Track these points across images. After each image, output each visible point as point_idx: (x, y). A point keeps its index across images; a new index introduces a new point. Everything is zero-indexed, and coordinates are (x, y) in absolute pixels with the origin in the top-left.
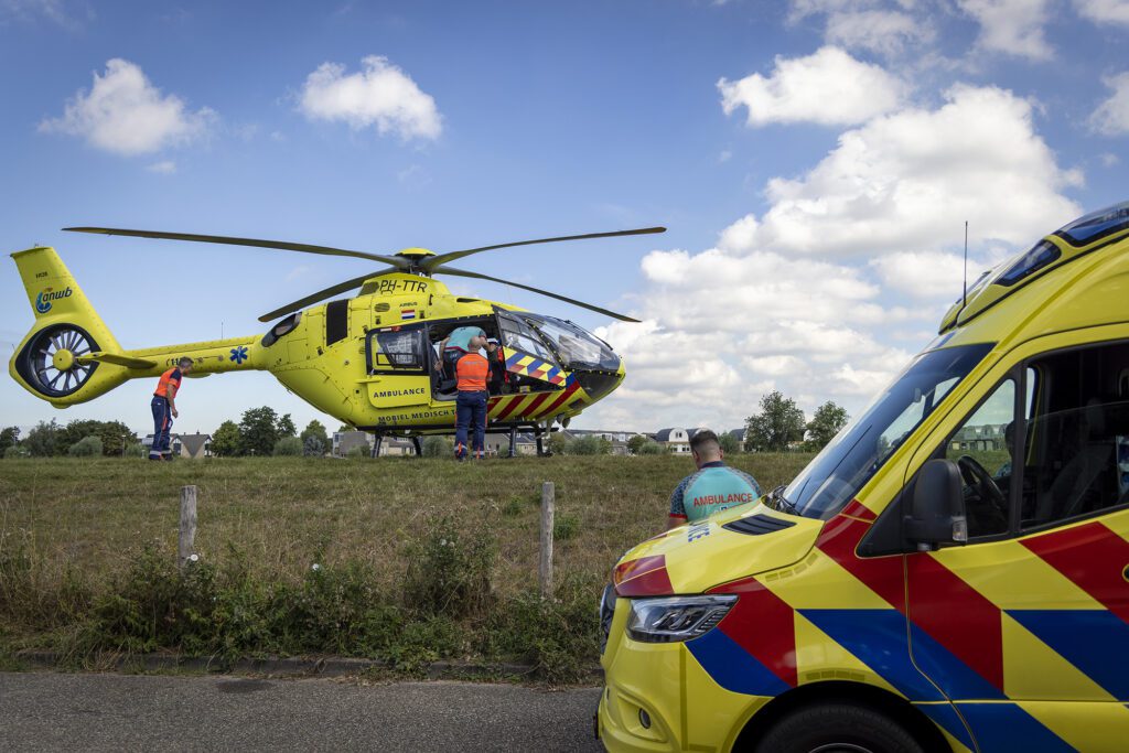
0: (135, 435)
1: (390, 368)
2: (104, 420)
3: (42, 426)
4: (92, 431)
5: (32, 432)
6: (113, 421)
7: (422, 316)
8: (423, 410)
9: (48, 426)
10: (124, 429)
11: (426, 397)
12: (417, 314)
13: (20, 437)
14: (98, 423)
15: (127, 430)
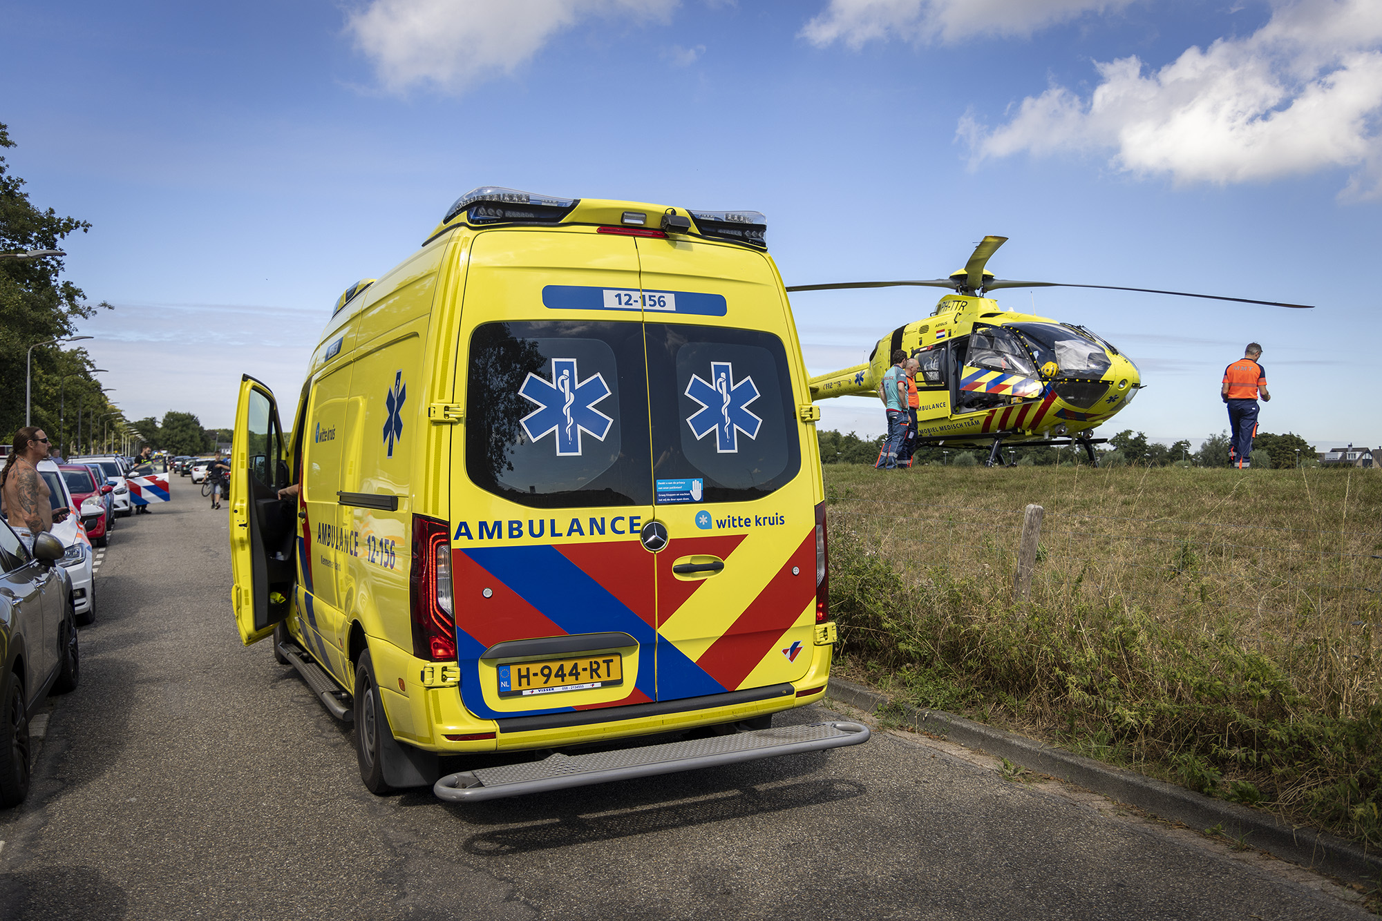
0: (1313, 449)
1: (924, 385)
2: (1279, 433)
3: (1214, 439)
4: (1265, 444)
5: (1204, 446)
6: (1288, 433)
7: (950, 335)
8: (945, 423)
9: (1219, 440)
10: (1300, 443)
11: (947, 411)
12: (946, 333)
13: (1191, 451)
14: (1272, 436)
15: (1304, 443)
